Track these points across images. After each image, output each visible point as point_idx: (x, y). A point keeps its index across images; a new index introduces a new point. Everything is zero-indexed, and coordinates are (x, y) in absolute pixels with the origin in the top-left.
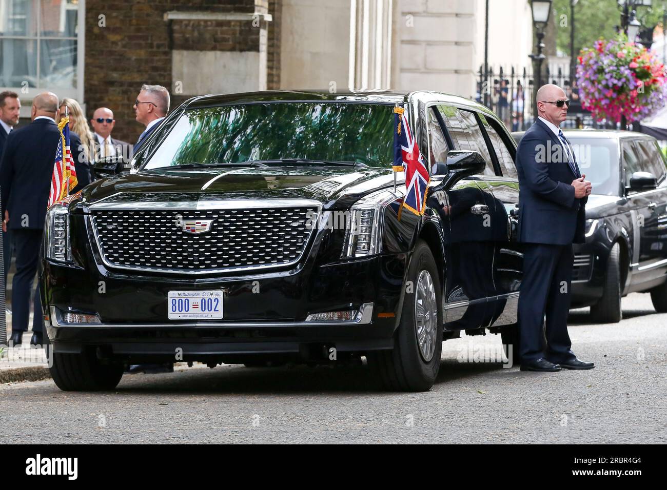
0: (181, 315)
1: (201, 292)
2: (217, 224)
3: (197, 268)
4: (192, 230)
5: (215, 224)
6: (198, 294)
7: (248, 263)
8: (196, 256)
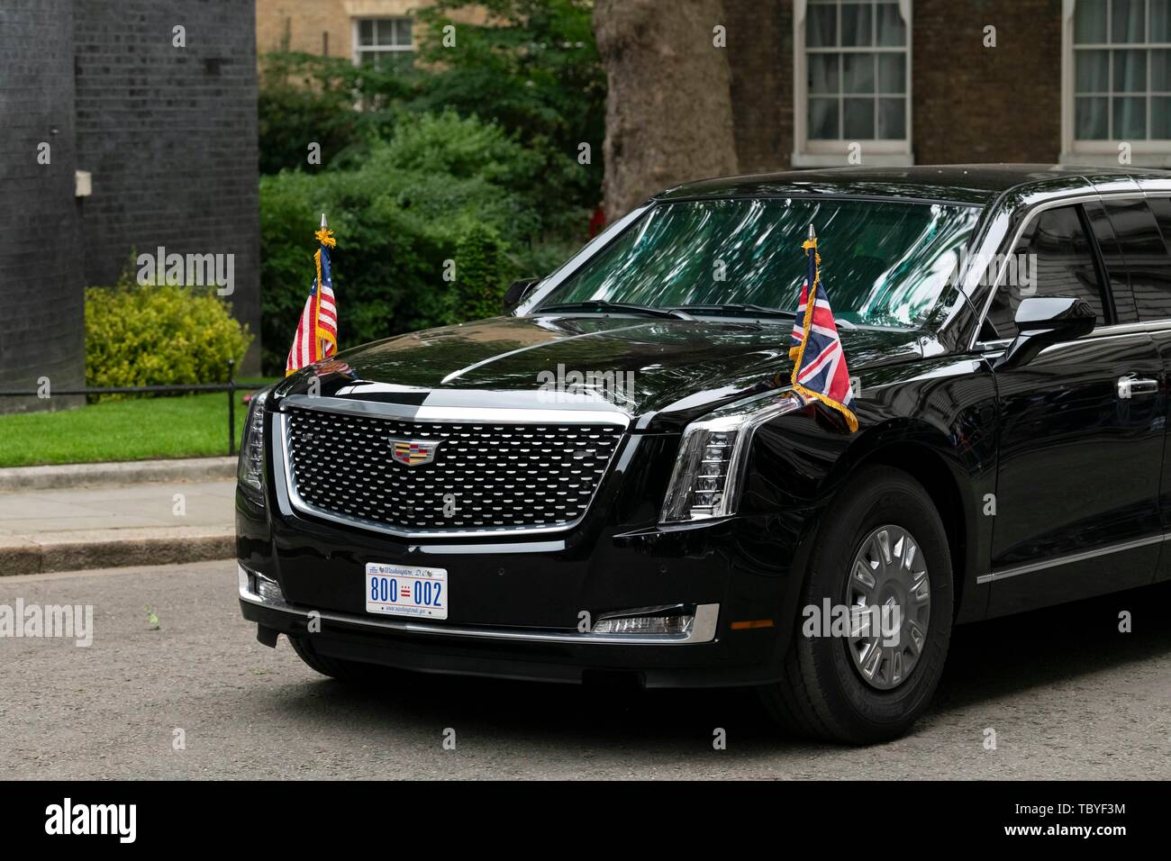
0: (385, 606)
1: (414, 570)
2: (445, 450)
3: (413, 526)
4: (405, 459)
5: (442, 450)
6: (410, 573)
7: (495, 522)
8: (411, 505)
